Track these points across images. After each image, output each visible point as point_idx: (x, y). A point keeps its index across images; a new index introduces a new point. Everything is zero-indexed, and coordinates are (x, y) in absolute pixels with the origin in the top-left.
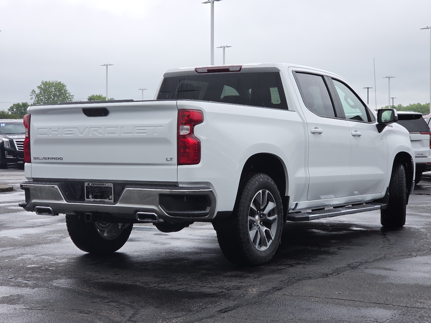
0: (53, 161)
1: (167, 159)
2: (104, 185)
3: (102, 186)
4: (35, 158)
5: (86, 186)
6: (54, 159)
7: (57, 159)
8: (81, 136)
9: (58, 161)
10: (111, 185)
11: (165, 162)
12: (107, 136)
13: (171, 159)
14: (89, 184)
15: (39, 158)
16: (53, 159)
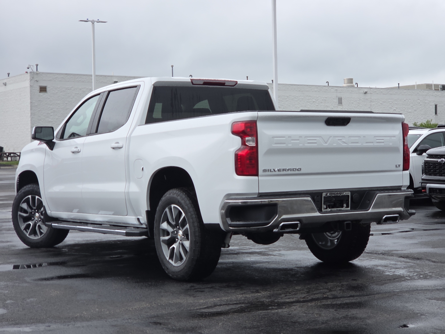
0: (289, 172)
1: (396, 165)
2: (342, 194)
3: (340, 195)
4: (265, 171)
5: (324, 197)
6: (291, 171)
7: (294, 170)
8: (326, 145)
9: (296, 172)
10: (349, 194)
11: (395, 168)
12: (351, 145)
13: (399, 165)
14: (327, 194)
15: (271, 170)
16: (289, 171)
